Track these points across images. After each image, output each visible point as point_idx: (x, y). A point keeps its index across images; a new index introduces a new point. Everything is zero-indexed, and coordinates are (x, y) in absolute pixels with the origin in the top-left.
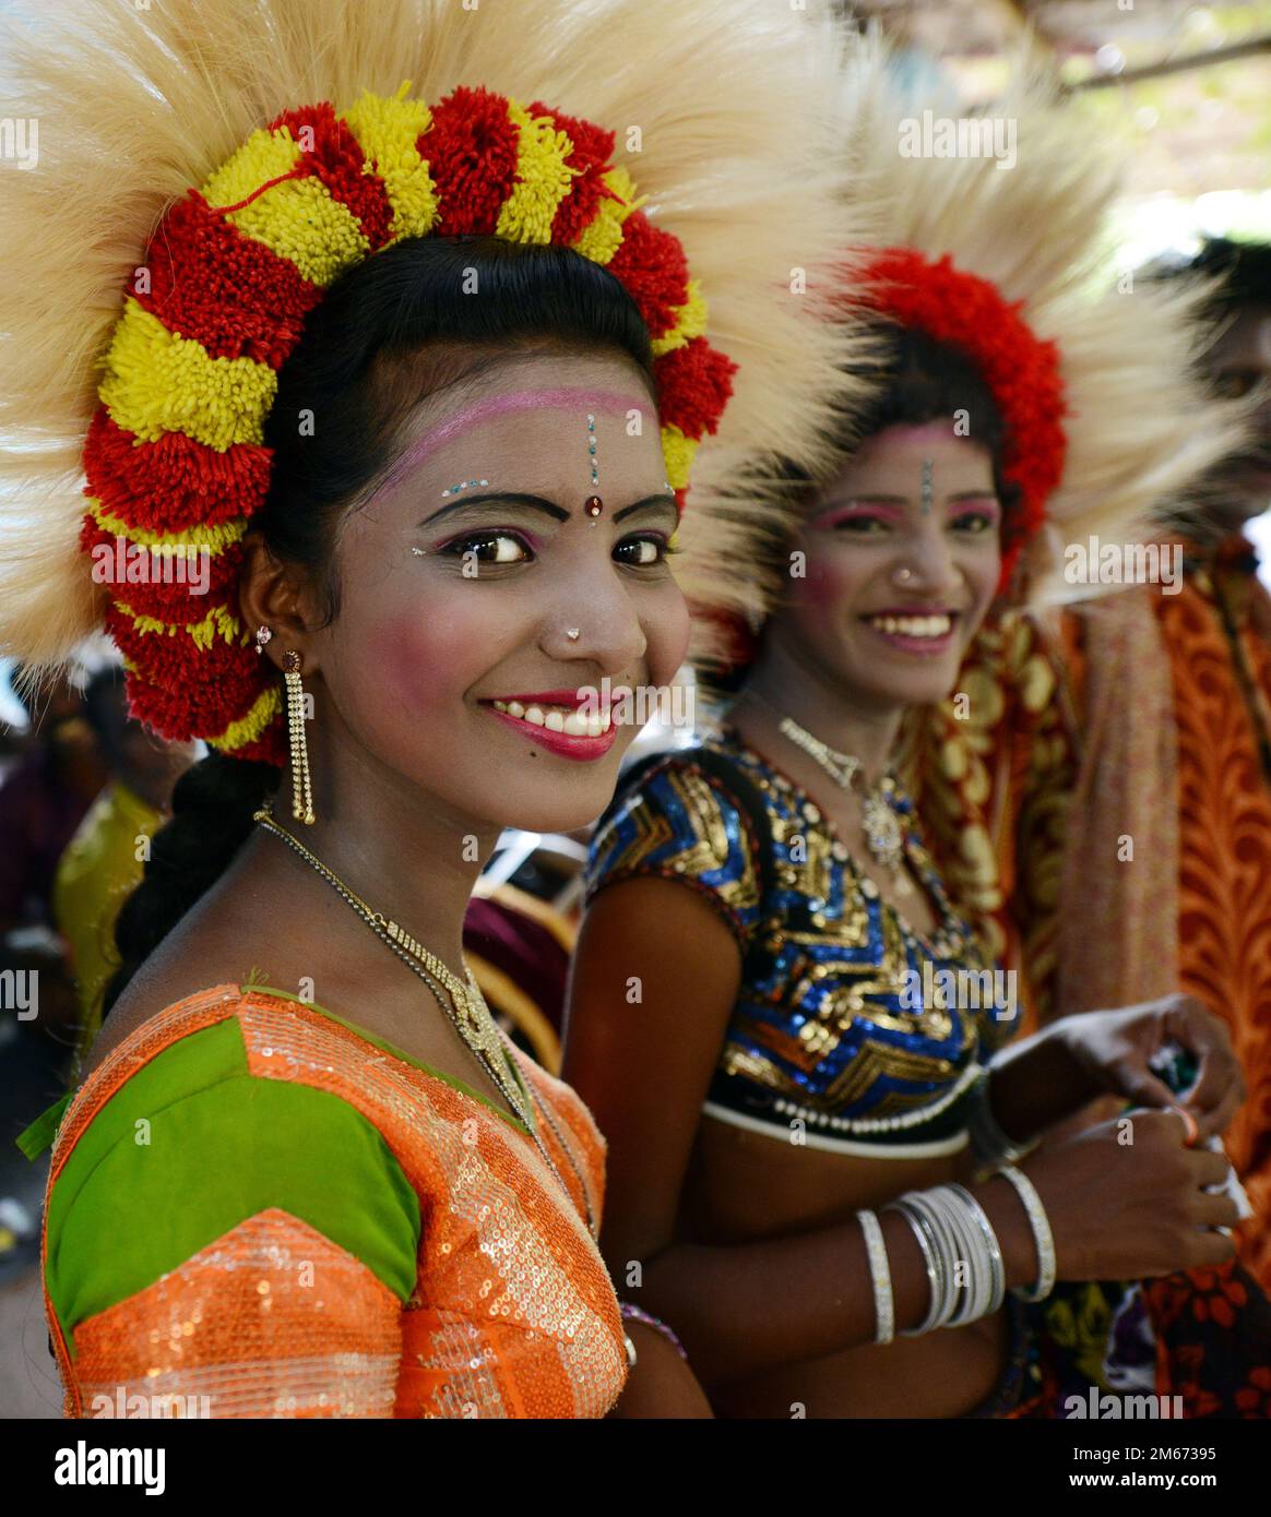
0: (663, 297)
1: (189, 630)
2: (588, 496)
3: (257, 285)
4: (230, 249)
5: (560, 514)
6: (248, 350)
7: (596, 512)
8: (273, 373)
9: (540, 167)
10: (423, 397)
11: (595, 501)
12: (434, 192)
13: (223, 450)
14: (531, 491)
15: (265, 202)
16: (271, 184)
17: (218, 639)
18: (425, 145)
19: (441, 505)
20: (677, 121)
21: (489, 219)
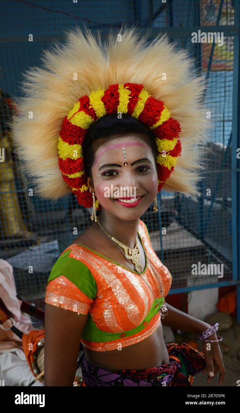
0: (154, 116)
1: (80, 189)
2: (124, 162)
3: (75, 132)
4: (69, 127)
5: (120, 166)
6: (75, 143)
7: (126, 165)
8: (80, 146)
9: (123, 98)
10: (97, 148)
11: (126, 163)
12: (105, 107)
13: (76, 160)
14: (113, 163)
15: (75, 117)
16: (75, 114)
17: (84, 190)
18: (103, 99)
19: (100, 167)
20: (156, 79)
21: (116, 110)
